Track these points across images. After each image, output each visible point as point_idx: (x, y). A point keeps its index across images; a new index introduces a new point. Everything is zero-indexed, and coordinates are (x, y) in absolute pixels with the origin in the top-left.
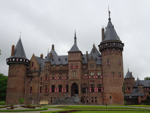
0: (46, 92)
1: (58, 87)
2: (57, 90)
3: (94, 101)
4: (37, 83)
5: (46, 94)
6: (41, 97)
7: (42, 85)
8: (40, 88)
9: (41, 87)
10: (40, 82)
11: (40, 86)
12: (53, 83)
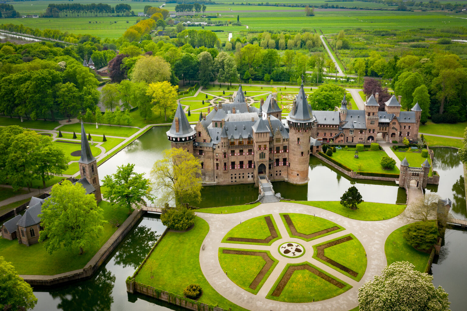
0: (225, 169)
1: (239, 163)
2: (237, 166)
3: (278, 174)
4: (212, 160)
5: (225, 171)
6: (218, 174)
7: (218, 162)
8: (215, 165)
9: (217, 164)
10: (215, 158)
11: (216, 162)
12: (233, 159)
